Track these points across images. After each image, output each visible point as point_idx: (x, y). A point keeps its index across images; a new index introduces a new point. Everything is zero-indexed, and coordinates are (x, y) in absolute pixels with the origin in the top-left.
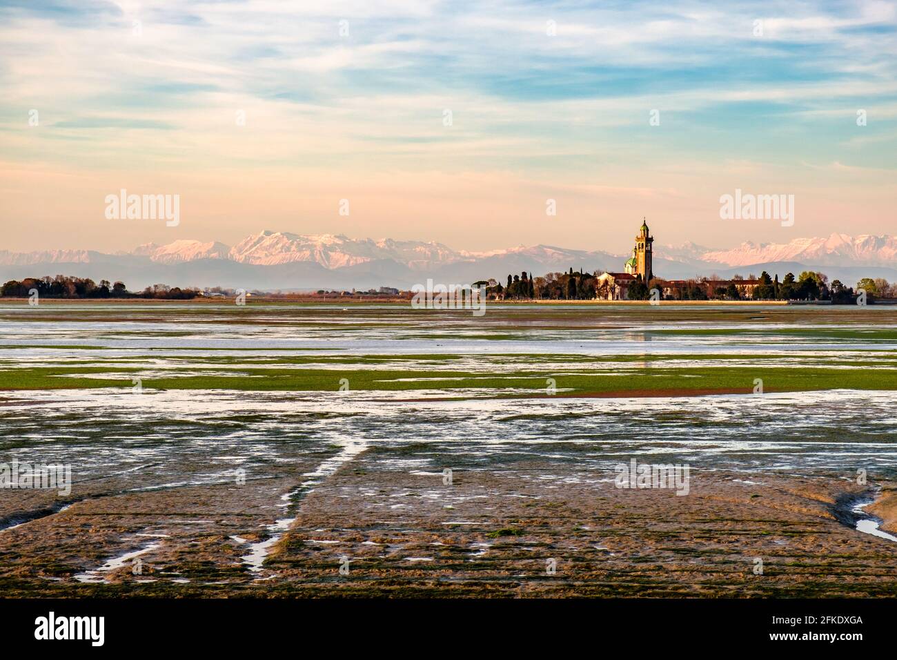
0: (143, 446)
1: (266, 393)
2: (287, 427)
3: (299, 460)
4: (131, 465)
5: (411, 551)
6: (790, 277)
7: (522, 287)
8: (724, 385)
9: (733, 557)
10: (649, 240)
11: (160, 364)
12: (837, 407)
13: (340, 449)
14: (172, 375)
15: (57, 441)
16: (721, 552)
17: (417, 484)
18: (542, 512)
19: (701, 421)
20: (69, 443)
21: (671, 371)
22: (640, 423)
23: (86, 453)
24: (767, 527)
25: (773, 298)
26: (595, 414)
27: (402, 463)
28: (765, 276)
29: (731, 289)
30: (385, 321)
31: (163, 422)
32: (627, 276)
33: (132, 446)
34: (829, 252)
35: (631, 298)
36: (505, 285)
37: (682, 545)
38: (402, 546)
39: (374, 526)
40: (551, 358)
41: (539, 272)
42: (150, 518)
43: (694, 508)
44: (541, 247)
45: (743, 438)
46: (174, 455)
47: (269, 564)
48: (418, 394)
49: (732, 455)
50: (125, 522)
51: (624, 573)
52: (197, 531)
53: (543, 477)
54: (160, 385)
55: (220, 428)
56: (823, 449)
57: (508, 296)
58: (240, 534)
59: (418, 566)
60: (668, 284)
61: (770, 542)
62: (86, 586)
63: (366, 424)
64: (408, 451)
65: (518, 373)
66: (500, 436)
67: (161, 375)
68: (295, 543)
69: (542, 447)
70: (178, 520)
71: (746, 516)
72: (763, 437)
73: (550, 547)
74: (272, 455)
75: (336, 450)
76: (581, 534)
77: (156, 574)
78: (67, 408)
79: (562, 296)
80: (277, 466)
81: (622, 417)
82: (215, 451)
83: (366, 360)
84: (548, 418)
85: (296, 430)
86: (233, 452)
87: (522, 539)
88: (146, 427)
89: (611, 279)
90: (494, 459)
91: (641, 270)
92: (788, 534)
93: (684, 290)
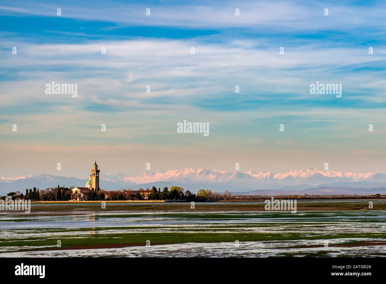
6: (166, 189)
7: (33, 195)
8: (134, 242)
10: (98, 171)
21: (108, 235)
25: (158, 199)
28: (154, 188)
29: (137, 195)
32: (87, 189)
34: (184, 177)
35: (89, 199)
36: (24, 194)
40: (48, 230)
41: (43, 187)
44: (43, 175)
57: (26, 199)
60: (107, 193)
65: (30, 238)
79: (54, 199)
89: (79, 190)
91: (94, 186)
93: (115, 195)
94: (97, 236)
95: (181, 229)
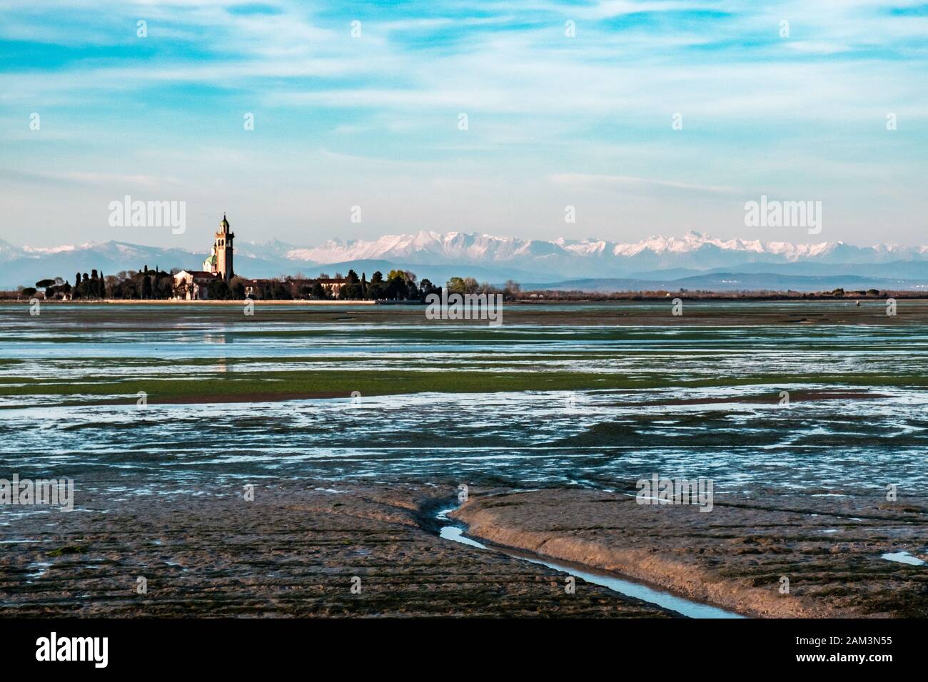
6: (378, 276)
7: (91, 286)
8: (308, 389)
9: (313, 569)
10: (230, 237)
12: (424, 411)
16: (301, 564)
18: (109, 527)
19: (282, 427)
21: (252, 375)
22: (218, 430)
24: (349, 537)
25: (361, 298)
26: (170, 421)
28: (352, 273)
29: (315, 289)
32: (206, 274)
34: (418, 249)
35: (211, 298)
36: (73, 284)
37: (260, 558)
40: (124, 362)
41: (109, 271)
43: (274, 519)
44: (113, 243)
45: (327, 444)
49: (315, 463)
51: (197, 589)
53: (111, 490)
56: (408, 455)
57: (76, 296)
60: (250, 283)
61: (352, 553)
66: (65, 446)
69: (110, 458)
71: (328, 526)
73: (117, 564)
76: (151, 549)
79: (136, 296)
81: (199, 424)
84: (117, 426)
87: (87, 557)
89: (189, 279)
91: (222, 268)
92: (371, 544)
93: (267, 289)
94: (229, 375)
95: (409, 362)
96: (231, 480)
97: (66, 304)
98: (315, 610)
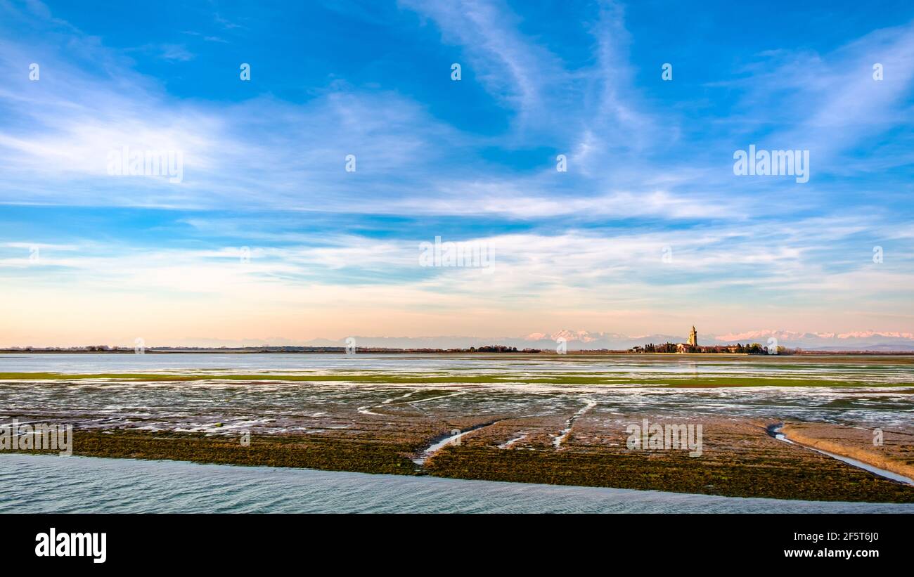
0: (521, 402)
1: (562, 385)
2: (569, 397)
3: (573, 408)
4: (517, 409)
5: (611, 442)
6: (748, 345)
7: (650, 349)
8: (724, 384)
9: (729, 447)
10: (695, 332)
11: (528, 374)
12: (767, 393)
13: (587, 404)
14: (531, 378)
15: (494, 400)
16: (724, 445)
17: (613, 418)
19: (716, 397)
20: (497, 401)
21: (705, 379)
22: (694, 397)
23: (502, 405)
24: (742, 436)
25: (742, 353)
26: (677, 394)
27: (608, 410)
28: (739, 344)
29: (726, 350)
30: (604, 360)
31: (528, 394)
32: (688, 345)
33: (517, 402)
34: (763, 336)
35: (690, 352)
36: (644, 348)
37: (709, 442)
38: (608, 439)
39: (599, 432)
40: (661, 373)
41: (656, 344)
42: (523, 427)
43: (714, 429)
44: (657, 335)
45: (732, 403)
46: (530, 405)
47: (562, 444)
48: (614, 385)
49: (728, 410)
50: (515, 428)
52: (537, 432)
53: (658, 416)
54: (528, 382)
55: (547, 397)
56: (762, 408)
57: (646, 352)
58: (552, 434)
59: (614, 447)
60: (703, 348)
61: (742, 442)
62: (501, 450)
63: (596, 396)
64: (610, 406)
65: (649, 379)
66: (643, 401)
67: (528, 378)
68: (571, 438)
69: (658, 405)
70: (531, 428)
71: (733, 432)
72: (739, 403)
74: (563, 406)
75: (585, 405)
77: (524, 446)
78: (497, 389)
79: (665, 352)
80: (565, 410)
81: (687, 395)
82: (545, 405)
83: (596, 373)
84: (660, 395)
85: (572, 398)
86: (551, 405)
88: (522, 396)
89: (682, 346)
90: (641, 409)
91: (693, 343)
92: (750, 439)
93: (709, 350)
94: (697, 378)
95: (761, 375)
96: (698, 414)
97: (642, 354)
98: (730, 462)
